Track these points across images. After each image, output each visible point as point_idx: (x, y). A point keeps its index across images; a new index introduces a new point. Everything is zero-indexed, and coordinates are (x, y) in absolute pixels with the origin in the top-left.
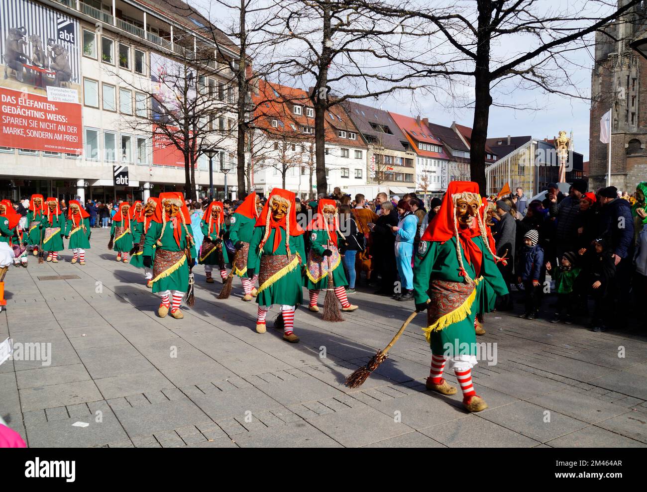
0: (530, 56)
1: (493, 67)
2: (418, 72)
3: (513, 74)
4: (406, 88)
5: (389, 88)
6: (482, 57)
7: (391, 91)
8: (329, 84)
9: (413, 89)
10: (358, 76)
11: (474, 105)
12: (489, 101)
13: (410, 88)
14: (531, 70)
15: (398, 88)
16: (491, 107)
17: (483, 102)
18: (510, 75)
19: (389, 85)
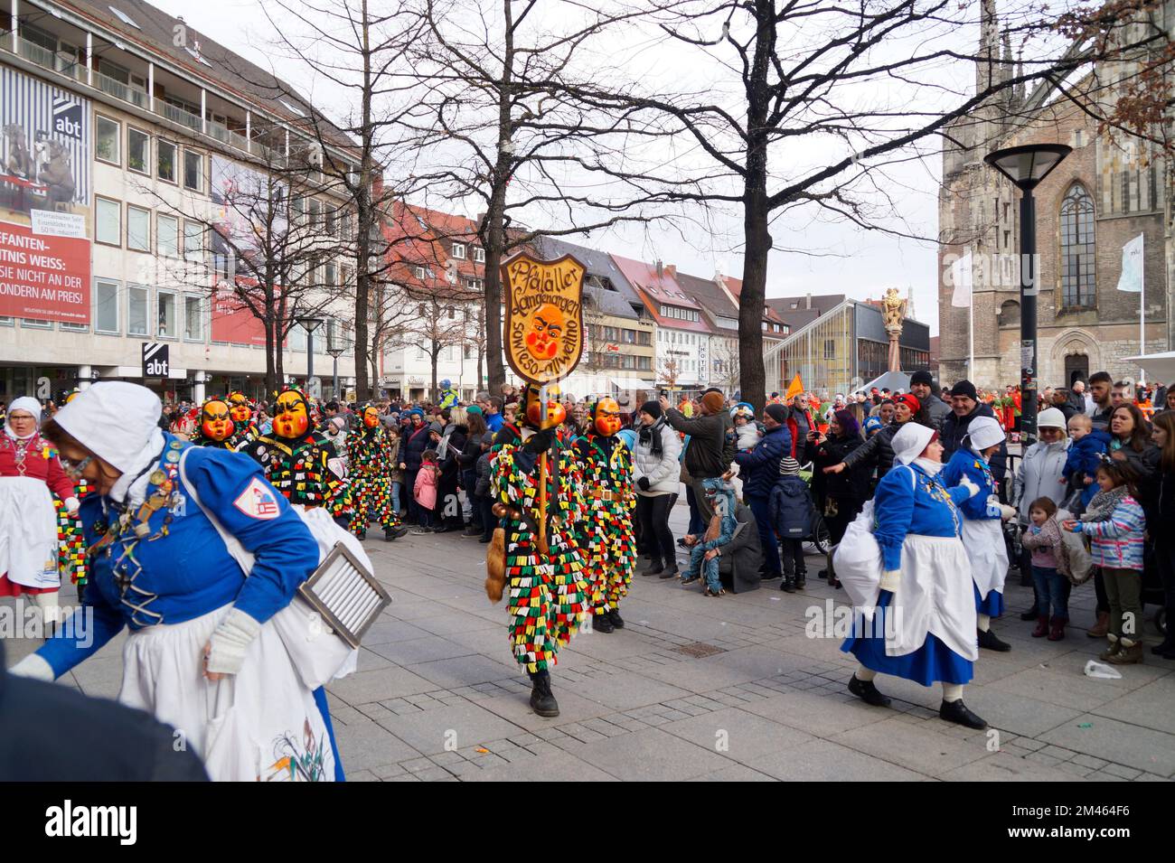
0: (831, 172)
1: (773, 188)
2: (653, 196)
3: (806, 200)
4: (635, 219)
5: (607, 220)
6: (754, 173)
7: (610, 223)
8: (507, 212)
9: (646, 220)
10: (556, 199)
11: (743, 249)
12: (767, 242)
13: (640, 219)
14: (835, 192)
15: (622, 218)
16: (770, 253)
17: (758, 245)
18: (800, 200)
19: (607, 216)
